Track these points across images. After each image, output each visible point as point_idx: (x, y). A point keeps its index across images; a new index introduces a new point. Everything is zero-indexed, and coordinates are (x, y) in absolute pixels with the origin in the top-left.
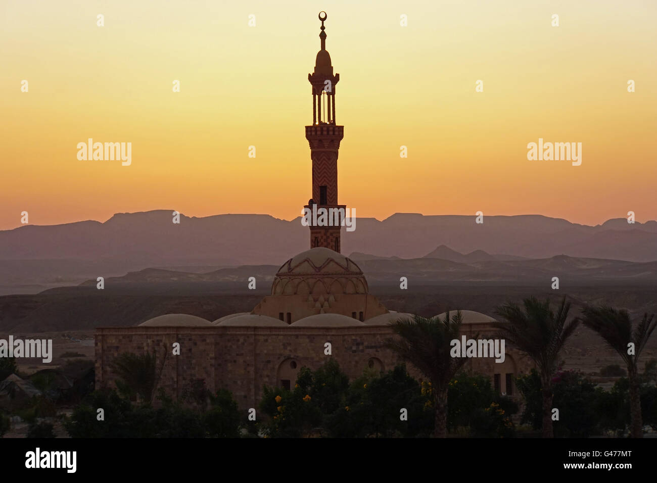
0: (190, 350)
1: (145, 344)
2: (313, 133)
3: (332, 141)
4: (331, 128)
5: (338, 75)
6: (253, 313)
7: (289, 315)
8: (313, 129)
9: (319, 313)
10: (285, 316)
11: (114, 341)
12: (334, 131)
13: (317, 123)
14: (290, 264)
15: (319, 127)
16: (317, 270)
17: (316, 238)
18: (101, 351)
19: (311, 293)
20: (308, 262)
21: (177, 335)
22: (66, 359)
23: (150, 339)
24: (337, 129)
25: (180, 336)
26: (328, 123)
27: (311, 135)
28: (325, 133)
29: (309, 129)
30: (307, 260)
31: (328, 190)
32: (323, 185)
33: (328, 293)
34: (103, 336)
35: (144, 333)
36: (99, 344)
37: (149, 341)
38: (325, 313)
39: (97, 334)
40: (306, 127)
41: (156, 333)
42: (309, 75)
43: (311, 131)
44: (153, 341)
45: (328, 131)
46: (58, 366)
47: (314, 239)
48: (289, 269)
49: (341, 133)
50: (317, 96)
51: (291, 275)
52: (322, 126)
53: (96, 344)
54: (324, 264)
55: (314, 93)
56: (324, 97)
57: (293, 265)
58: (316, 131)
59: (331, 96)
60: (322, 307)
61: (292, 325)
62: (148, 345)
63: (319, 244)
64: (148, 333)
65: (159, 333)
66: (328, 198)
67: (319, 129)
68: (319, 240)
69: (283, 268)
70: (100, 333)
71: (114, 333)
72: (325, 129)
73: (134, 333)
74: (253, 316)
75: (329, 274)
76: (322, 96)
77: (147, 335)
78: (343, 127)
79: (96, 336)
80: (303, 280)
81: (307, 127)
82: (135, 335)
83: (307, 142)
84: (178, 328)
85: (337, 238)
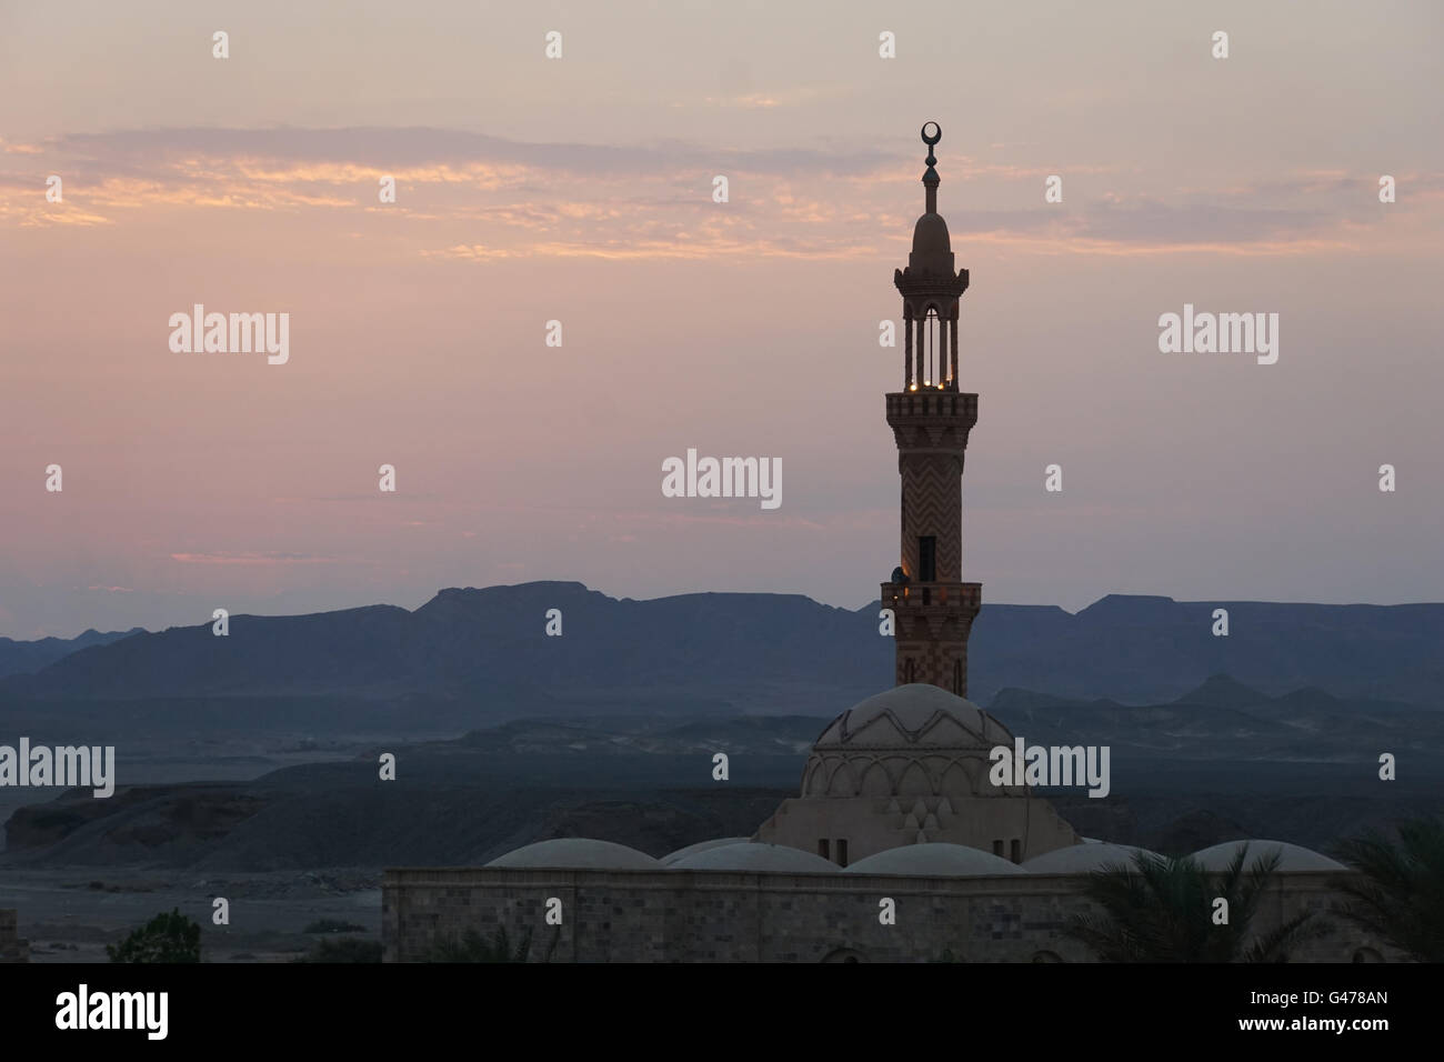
0: (607, 926)
1: (499, 911)
2: (905, 411)
3: (950, 429)
4: (948, 400)
5: (965, 273)
6: (756, 840)
7: (843, 844)
8: (905, 401)
9: (914, 841)
10: (833, 848)
11: (427, 902)
12: (954, 406)
13: (914, 388)
14: (845, 723)
15: (918, 395)
16: (910, 738)
17: (909, 660)
18: (395, 926)
19: (895, 793)
20: (888, 717)
21: (577, 888)
22: (317, 938)
23: (512, 897)
24: (961, 401)
25: (582, 891)
26: (940, 387)
27: (900, 415)
28: (933, 410)
29: (895, 401)
30: (884, 714)
31: (938, 546)
32: (927, 534)
33: (936, 794)
34: (402, 889)
35: (499, 883)
36: (391, 908)
37: (511, 903)
38: (929, 840)
39: (388, 884)
40: (887, 396)
41: (525, 884)
42: (897, 271)
43: (900, 406)
44: (519, 904)
45: (940, 405)
46: (300, 955)
47: (904, 663)
48: (844, 734)
49: (971, 411)
50: (915, 323)
51: (848, 750)
52: (927, 393)
53: (385, 909)
54: (925, 724)
55: (908, 317)
56: (933, 326)
57: (851, 726)
58: (911, 406)
59: (949, 322)
60: (921, 826)
61: (848, 870)
62: (507, 911)
63: (916, 676)
64: (508, 884)
65: (534, 884)
66: (938, 565)
67: (918, 400)
68: (916, 666)
69: (829, 732)
70: (395, 883)
71: (427, 883)
72: (933, 400)
73: (473, 884)
74: (755, 846)
75: (939, 749)
76: (927, 323)
77: (505, 887)
78: (976, 396)
79: (385, 889)
80: (876, 763)
81: (890, 397)
82: (476, 887)
83: (890, 432)
84: (577, 873)
85: (959, 661)
